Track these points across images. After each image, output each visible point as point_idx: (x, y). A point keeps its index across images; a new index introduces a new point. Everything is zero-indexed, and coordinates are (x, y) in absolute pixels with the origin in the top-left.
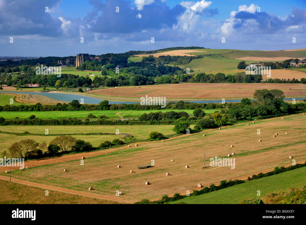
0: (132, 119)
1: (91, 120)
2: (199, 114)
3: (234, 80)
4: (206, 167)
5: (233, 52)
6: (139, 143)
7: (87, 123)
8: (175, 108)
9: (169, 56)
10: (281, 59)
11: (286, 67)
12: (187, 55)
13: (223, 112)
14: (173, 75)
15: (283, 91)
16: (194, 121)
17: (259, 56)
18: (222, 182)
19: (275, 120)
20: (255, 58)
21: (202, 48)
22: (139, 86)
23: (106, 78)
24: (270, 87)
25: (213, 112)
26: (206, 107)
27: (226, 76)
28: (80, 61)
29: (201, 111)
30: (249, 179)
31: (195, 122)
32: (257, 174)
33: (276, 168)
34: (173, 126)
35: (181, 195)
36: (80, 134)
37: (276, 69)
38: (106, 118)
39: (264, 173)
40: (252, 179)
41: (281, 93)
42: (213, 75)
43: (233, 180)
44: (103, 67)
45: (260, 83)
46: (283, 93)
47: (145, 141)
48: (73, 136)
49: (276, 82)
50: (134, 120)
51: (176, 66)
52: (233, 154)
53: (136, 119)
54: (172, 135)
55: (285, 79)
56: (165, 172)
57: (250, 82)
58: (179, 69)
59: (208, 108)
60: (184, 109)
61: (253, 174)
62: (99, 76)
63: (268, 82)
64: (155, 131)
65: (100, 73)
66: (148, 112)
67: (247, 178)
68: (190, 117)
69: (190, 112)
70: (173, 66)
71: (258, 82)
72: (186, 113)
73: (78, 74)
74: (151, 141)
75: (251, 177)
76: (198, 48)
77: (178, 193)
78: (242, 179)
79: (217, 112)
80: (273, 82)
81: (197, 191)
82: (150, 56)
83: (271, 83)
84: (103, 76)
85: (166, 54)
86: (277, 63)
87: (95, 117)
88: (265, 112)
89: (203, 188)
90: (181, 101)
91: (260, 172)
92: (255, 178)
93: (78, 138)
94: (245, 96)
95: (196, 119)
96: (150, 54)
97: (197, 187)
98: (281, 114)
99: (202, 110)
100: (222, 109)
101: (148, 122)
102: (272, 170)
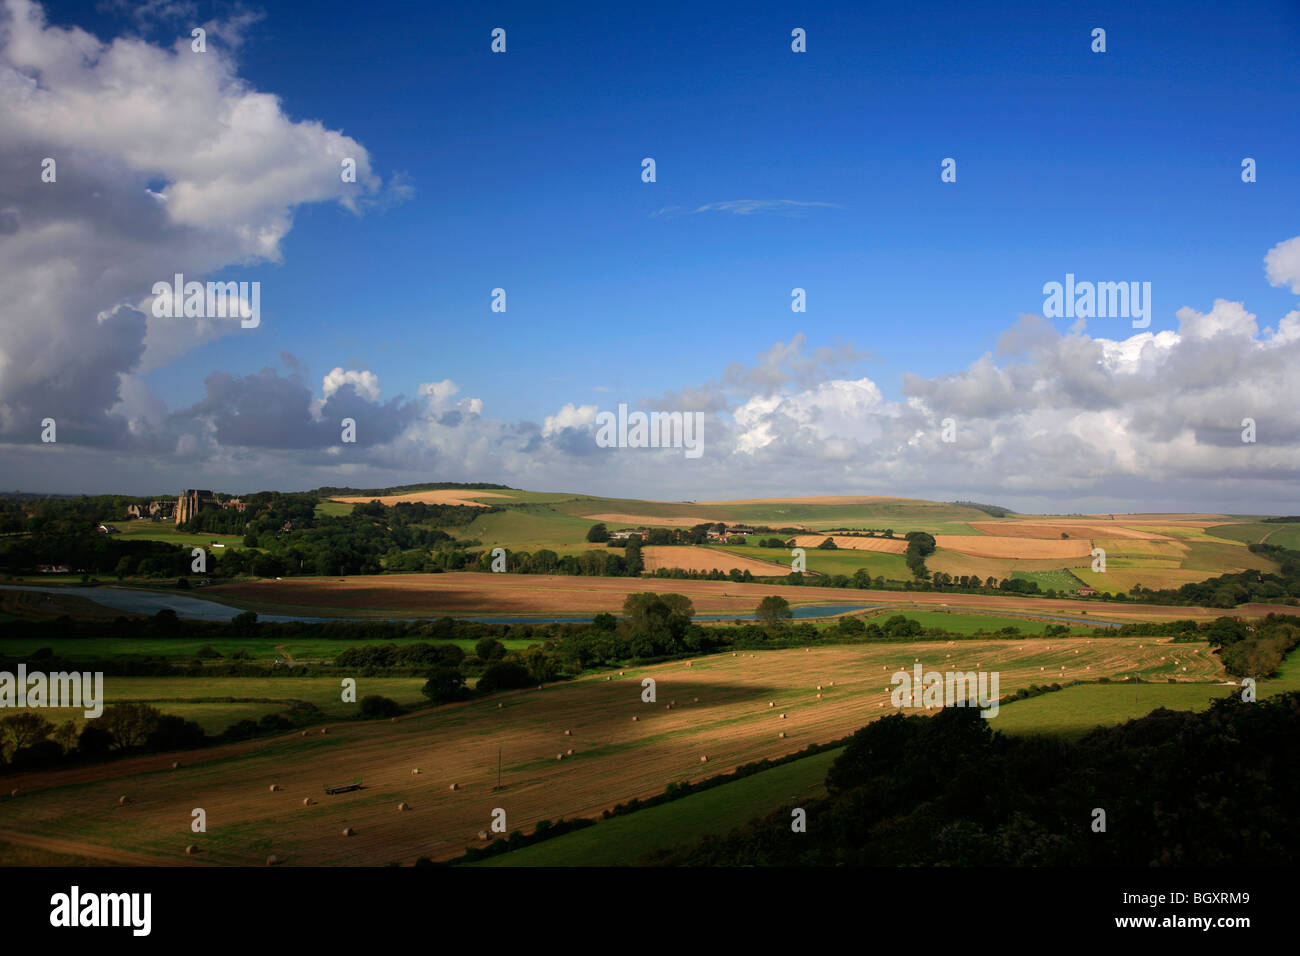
0: (316, 661)
1: (207, 663)
2: (489, 651)
3: (579, 567)
4: (501, 788)
5: (577, 500)
6: (332, 725)
7: (196, 672)
8: (430, 636)
9: (420, 505)
10: (688, 523)
11: (699, 543)
12: (466, 503)
13: (550, 647)
14: (428, 551)
15: (690, 597)
16: (479, 668)
17: (640, 513)
18: (540, 824)
19: (673, 667)
20: (628, 517)
21: (504, 487)
22: (341, 578)
23: (257, 553)
24: (660, 588)
25: (525, 647)
26: (509, 634)
27: (560, 557)
28: (188, 508)
29: (495, 644)
30: (607, 815)
31: (480, 671)
32: (625, 802)
33: (671, 787)
34: (424, 682)
35: (433, 860)
36: (171, 701)
37: (676, 545)
38: (247, 658)
39: (643, 800)
40: (613, 816)
41: (684, 602)
42: (527, 554)
43: (566, 819)
44: (248, 525)
45: (640, 579)
46: (690, 602)
47: (347, 719)
48: (152, 706)
49: (675, 577)
50: (322, 664)
51: (439, 529)
52: (570, 752)
53: (327, 663)
54: (419, 706)
55: (695, 571)
56: (398, 802)
57: (615, 575)
58: (446, 537)
59: (513, 638)
60: (453, 638)
61: (616, 803)
62: (236, 550)
63: (656, 576)
64: (375, 694)
65: (241, 540)
66: (360, 645)
67: (601, 814)
68: (468, 659)
69: (470, 646)
70: (429, 528)
71: (635, 576)
72: (458, 648)
73: (180, 542)
74: (366, 719)
75: (611, 810)
76: (495, 487)
77: (428, 856)
78: (590, 817)
79: (536, 646)
80: (669, 576)
81: (477, 850)
82: (373, 501)
83: (665, 577)
84: (248, 549)
85: (413, 498)
86: (678, 530)
87: (218, 656)
88: (648, 648)
89: (491, 842)
90: (446, 619)
91: (633, 797)
92: (620, 814)
93: (167, 710)
94: (601, 608)
95: (482, 664)
96: (373, 498)
97: (476, 839)
98: (686, 654)
99: (499, 641)
100: (548, 640)
101: (359, 670)
102: (662, 791)
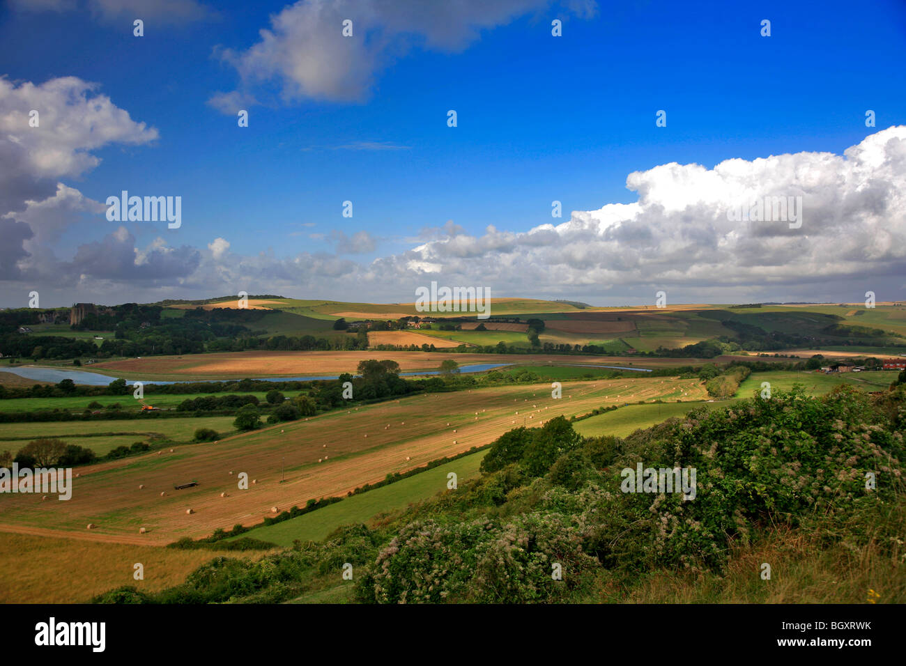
0: (165, 409)
1: (94, 412)
2: (274, 399)
3: (329, 345)
4: (284, 481)
5: (327, 304)
6: (177, 447)
7: (86, 418)
8: (236, 390)
9: (228, 309)
10: (395, 317)
11: (402, 328)
12: (257, 308)
13: (311, 395)
14: (234, 338)
15: (398, 362)
16: (267, 409)
17: (365, 312)
18: (309, 501)
19: (388, 405)
20: (360, 314)
21: (281, 297)
22: (179, 356)
23: (123, 342)
24: (379, 357)
25: (297, 395)
26: (286, 388)
27: (317, 340)
28: (78, 315)
29: (278, 394)
30: (350, 494)
31: (270, 411)
32: (361, 486)
33: (388, 476)
34: (234, 419)
35: (244, 526)
36: (73, 436)
37: (389, 330)
38: (121, 408)
39: (372, 484)
40: (354, 494)
41: (393, 365)
42: (296, 338)
43: (325, 498)
44: (118, 325)
45: (367, 351)
46: (398, 365)
47: (187, 443)
48: (61, 440)
49: (389, 350)
50: (169, 410)
51: (240, 324)
52: (326, 458)
53: (172, 409)
54: (231, 434)
56: (219, 493)
58: (245, 329)
59: (287, 390)
60: (252, 391)
61: (356, 487)
62: (110, 340)
63: (377, 350)
64: (204, 428)
65: (113, 334)
66: (193, 397)
67: (346, 494)
68: (261, 404)
69: (261, 396)
70: (234, 324)
71: (364, 350)
72: (255, 398)
73: (74, 336)
74: (198, 443)
75: (352, 491)
76: (274, 297)
77: (240, 523)
78: (340, 496)
79: (303, 394)
80: (385, 349)
81: (271, 519)
82: (198, 308)
83: (382, 350)
84: (118, 340)
85: (224, 305)
86: (390, 321)
87: (100, 407)
88: (373, 393)
89: (279, 514)
90: (246, 379)
91: (366, 483)
92: (358, 493)
93: (70, 442)
94: (344, 370)
95: (270, 407)
96: (198, 306)
97: (270, 512)
98: (396, 396)
99: (279, 392)
100: (311, 391)
101: (194, 412)
102: (383, 478)
